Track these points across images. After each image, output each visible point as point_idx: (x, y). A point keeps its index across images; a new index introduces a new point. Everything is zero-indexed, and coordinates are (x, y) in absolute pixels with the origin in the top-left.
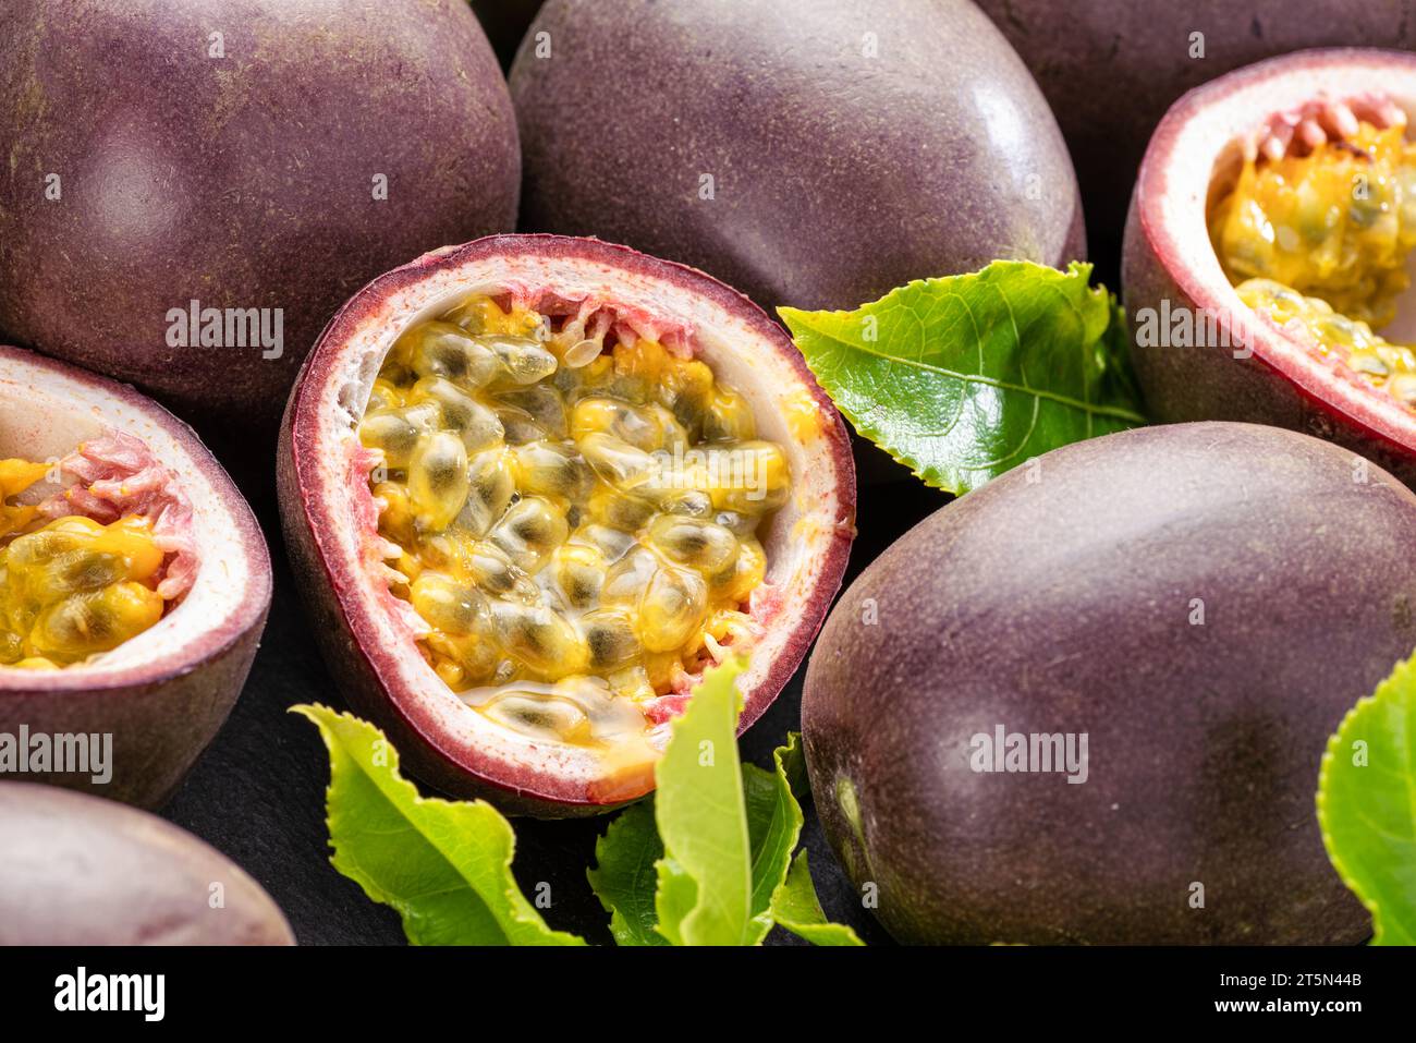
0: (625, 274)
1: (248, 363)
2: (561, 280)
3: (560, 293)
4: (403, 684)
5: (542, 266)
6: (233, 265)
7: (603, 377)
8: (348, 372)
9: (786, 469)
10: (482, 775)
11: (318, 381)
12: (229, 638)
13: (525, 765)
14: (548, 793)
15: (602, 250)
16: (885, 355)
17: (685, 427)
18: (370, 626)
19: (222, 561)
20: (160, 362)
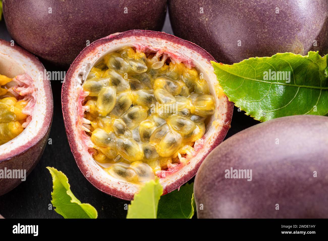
0: (172, 43)
1: (69, 55)
2: (152, 44)
3: (151, 48)
4: (82, 162)
5: (146, 40)
6: (60, 31)
7: (166, 71)
8: (82, 68)
9: (214, 104)
10: (101, 190)
11: (72, 71)
12: (26, 149)
13: (115, 188)
14: (121, 197)
15: (166, 36)
16: (243, 77)
17: (189, 87)
18: (75, 144)
19: (37, 121)
20: (44, 53)
